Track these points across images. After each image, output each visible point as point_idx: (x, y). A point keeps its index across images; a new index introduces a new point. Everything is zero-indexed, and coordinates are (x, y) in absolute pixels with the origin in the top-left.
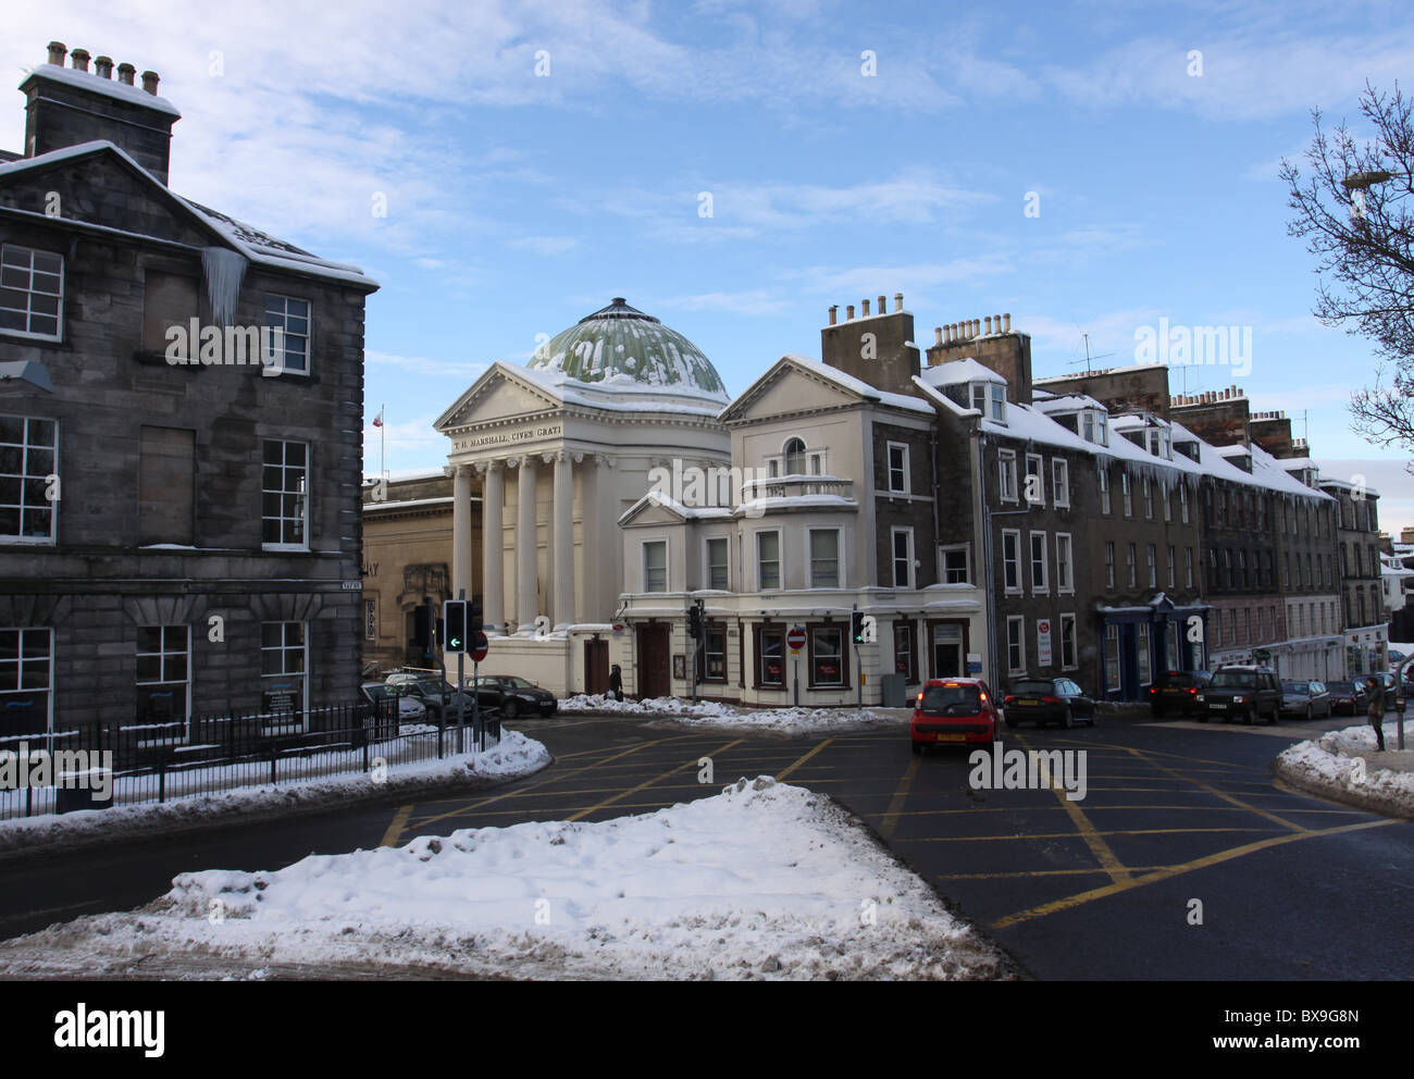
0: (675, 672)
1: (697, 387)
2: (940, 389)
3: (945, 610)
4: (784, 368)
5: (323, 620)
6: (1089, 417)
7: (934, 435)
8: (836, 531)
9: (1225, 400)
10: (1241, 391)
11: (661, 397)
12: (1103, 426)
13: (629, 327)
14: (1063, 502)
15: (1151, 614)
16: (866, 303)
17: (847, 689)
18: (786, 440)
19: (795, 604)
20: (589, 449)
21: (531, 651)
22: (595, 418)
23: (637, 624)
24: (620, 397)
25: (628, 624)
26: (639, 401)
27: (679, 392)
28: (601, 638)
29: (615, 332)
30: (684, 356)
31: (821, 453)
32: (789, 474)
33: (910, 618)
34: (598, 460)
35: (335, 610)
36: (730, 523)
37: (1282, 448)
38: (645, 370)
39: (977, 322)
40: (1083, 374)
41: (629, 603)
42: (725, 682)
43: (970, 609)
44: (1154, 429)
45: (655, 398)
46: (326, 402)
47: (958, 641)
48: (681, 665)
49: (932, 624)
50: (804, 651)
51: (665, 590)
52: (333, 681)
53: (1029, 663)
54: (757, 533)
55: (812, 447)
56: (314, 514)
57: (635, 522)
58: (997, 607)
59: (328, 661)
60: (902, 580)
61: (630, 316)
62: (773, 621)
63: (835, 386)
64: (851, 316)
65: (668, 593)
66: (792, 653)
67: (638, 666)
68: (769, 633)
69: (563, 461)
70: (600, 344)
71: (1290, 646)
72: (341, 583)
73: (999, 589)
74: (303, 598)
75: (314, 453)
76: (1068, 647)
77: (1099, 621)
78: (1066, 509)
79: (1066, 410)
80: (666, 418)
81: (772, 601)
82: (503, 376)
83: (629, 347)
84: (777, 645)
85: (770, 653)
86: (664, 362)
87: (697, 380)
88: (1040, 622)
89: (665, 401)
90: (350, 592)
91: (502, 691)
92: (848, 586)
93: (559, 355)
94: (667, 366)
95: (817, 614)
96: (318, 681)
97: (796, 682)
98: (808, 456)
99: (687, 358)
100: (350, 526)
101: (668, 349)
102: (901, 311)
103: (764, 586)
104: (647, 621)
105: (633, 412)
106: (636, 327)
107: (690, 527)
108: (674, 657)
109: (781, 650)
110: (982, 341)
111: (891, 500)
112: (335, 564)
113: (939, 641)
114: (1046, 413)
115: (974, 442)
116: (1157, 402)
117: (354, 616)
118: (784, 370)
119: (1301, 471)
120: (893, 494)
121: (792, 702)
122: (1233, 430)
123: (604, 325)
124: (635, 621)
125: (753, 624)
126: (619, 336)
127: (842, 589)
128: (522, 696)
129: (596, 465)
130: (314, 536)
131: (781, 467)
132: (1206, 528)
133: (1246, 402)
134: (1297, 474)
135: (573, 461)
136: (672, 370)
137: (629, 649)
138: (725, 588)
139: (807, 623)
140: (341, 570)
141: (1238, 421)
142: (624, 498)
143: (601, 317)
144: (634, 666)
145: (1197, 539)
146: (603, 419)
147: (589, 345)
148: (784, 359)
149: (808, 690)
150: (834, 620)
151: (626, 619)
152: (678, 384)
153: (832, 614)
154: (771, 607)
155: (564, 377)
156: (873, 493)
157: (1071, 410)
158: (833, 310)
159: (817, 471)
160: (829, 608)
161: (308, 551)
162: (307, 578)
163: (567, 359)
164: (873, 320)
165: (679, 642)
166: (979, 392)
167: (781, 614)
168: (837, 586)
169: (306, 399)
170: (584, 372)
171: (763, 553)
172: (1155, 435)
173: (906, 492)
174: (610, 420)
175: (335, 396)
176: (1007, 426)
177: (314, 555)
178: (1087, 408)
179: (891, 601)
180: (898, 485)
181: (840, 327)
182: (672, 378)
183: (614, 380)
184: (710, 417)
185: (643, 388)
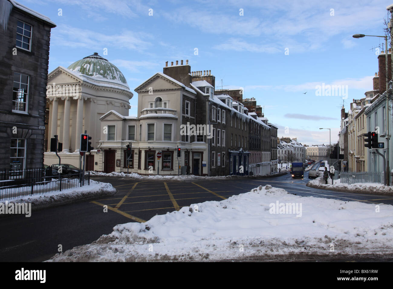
0: (117, 164)
1: (121, 81)
2: (197, 87)
3: (197, 149)
4: (157, 76)
5: (32, 139)
6: (229, 100)
7: (196, 100)
8: (171, 125)
9: (251, 101)
10: (255, 99)
11: (110, 83)
12: (231, 103)
13: (101, 61)
14: (224, 122)
15: (239, 153)
16: (177, 61)
17: (172, 170)
18: (156, 98)
19: (159, 145)
20: (89, 96)
21: (67, 157)
22: (91, 87)
23: (105, 150)
24: (98, 82)
25: (102, 150)
26: (105, 83)
27: (116, 82)
28: (92, 154)
29: (96, 62)
30: (117, 72)
31: (167, 102)
32: (156, 107)
33: (188, 151)
34: (91, 100)
35: (36, 136)
36: (137, 121)
37: (260, 115)
38: (106, 75)
39: (201, 72)
40: (221, 90)
41: (102, 143)
42: (133, 168)
43: (203, 149)
44: (240, 106)
45: (109, 83)
46: (36, 62)
47: (200, 158)
48: (119, 163)
49: (193, 152)
50: (161, 159)
51: (114, 140)
52: (34, 160)
53: (216, 165)
54: (148, 124)
55: (164, 100)
56: (30, 101)
57: (105, 119)
58: (210, 149)
59: (33, 153)
60: (187, 141)
61: (100, 58)
62: (152, 150)
63: (173, 83)
64: (172, 65)
65: (115, 141)
66: (158, 159)
67: (104, 163)
68: (150, 153)
69: (81, 99)
70: (92, 65)
71: (262, 164)
72: (39, 126)
73: (211, 144)
74: (25, 131)
75: (31, 79)
76: (223, 160)
77: (229, 154)
78: (224, 124)
79: (223, 98)
80: (112, 89)
81: (152, 144)
82: (61, 71)
83: (101, 67)
84: (153, 157)
85: (149, 159)
86: (112, 73)
87: (121, 80)
88: (218, 154)
89: (112, 84)
90: (41, 130)
91: (66, 169)
92: (174, 140)
93: (78, 67)
94: (112, 74)
95: (165, 148)
96: (29, 160)
97: (158, 168)
98: (163, 103)
99: (118, 73)
100: (42, 107)
101: (113, 69)
102: (188, 65)
103: (149, 139)
104: (108, 149)
105: (103, 87)
106: (103, 62)
107: (123, 122)
108: (117, 160)
109: (154, 158)
110: (203, 77)
111: (186, 117)
112: (37, 119)
113: (195, 158)
114: (218, 98)
115: (207, 103)
116: (240, 99)
117: (42, 138)
118: (157, 77)
119: (265, 121)
120: (186, 115)
121: (156, 173)
122: (252, 109)
123: (93, 60)
124: (104, 149)
125: (145, 151)
126: (98, 64)
127: (172, 141)
128: (74, 170)
129: (90, 102)
130: (30, 109)
131: (154, 105)
132: (250, 132)
133: (256, 102)
134: (264, 121)
135: (84, 99)
136: (114, 76)
137: (101, 157)
138: (134, 140)
139: (162, 151)
140: (39, 122)
141: (254, 107)
142: (98, 112)
143: (91, 58)
144: (103, 162)
145: (248, 135)
146: (93, 88)
147: (89, 65)
148: (157, 74)
149: (161, 170)
150: (170, 150)
151: (101, 148)
152: (115, 80)
153: (170, 148)
154: (151, 146)
155: (80, 74)
156: (182, 115)
157: (224, 98)
158: (167, 63)
159: (165, 107)
160: (169, 147)
161: (27, 114)
162: (27, 124)
163: (81, 68)
164: (179, 66)
165: (119, 156)
166: (208, 90)
167: (154, 148)
168: (171, 140)
169: (29, 60)
170: (87, 73)
171: (149, 130)
172: (240, 107)
173: (189, 115)
174: (96, 88)
175: (39, 61)
176: (213, 100)
177: (30, 116)
178: (228, 98)
179: (184, 146)
180: (187, 113)
181: (169, 67)
182: (114, 78)
183: (96, 76)
184: (125, 90)
185: (105, 80)
